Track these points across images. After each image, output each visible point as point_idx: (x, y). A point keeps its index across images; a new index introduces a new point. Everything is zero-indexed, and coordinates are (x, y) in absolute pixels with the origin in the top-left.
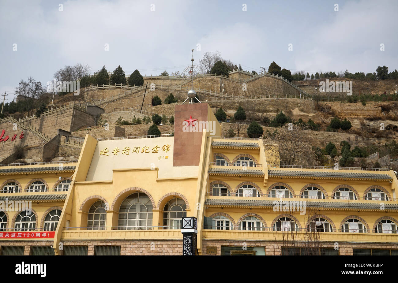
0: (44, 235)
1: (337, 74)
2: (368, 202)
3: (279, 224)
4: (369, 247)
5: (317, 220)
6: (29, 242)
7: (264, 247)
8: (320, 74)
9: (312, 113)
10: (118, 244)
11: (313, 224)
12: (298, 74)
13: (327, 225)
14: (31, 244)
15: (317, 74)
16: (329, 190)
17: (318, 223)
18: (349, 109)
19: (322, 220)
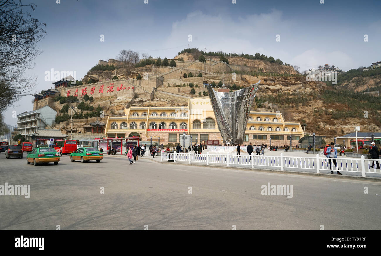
0: (183, 130)
1: (238, 55)
2: (273, 122)
3: (251, 128)
4: (274, 135)
5: (260, 127)
6: (178, 132)
7: (248, 135)
8: (231, 54)
9: (240, 81)
10: (208, 133)
11: (260, 128)
12: (219, 53)
13: (263, 128)
14: (179, 133)
15: (229, 54)
16: (263, 118)
17: (261, 128)
18: (253, 80)
19: (262, 127)
